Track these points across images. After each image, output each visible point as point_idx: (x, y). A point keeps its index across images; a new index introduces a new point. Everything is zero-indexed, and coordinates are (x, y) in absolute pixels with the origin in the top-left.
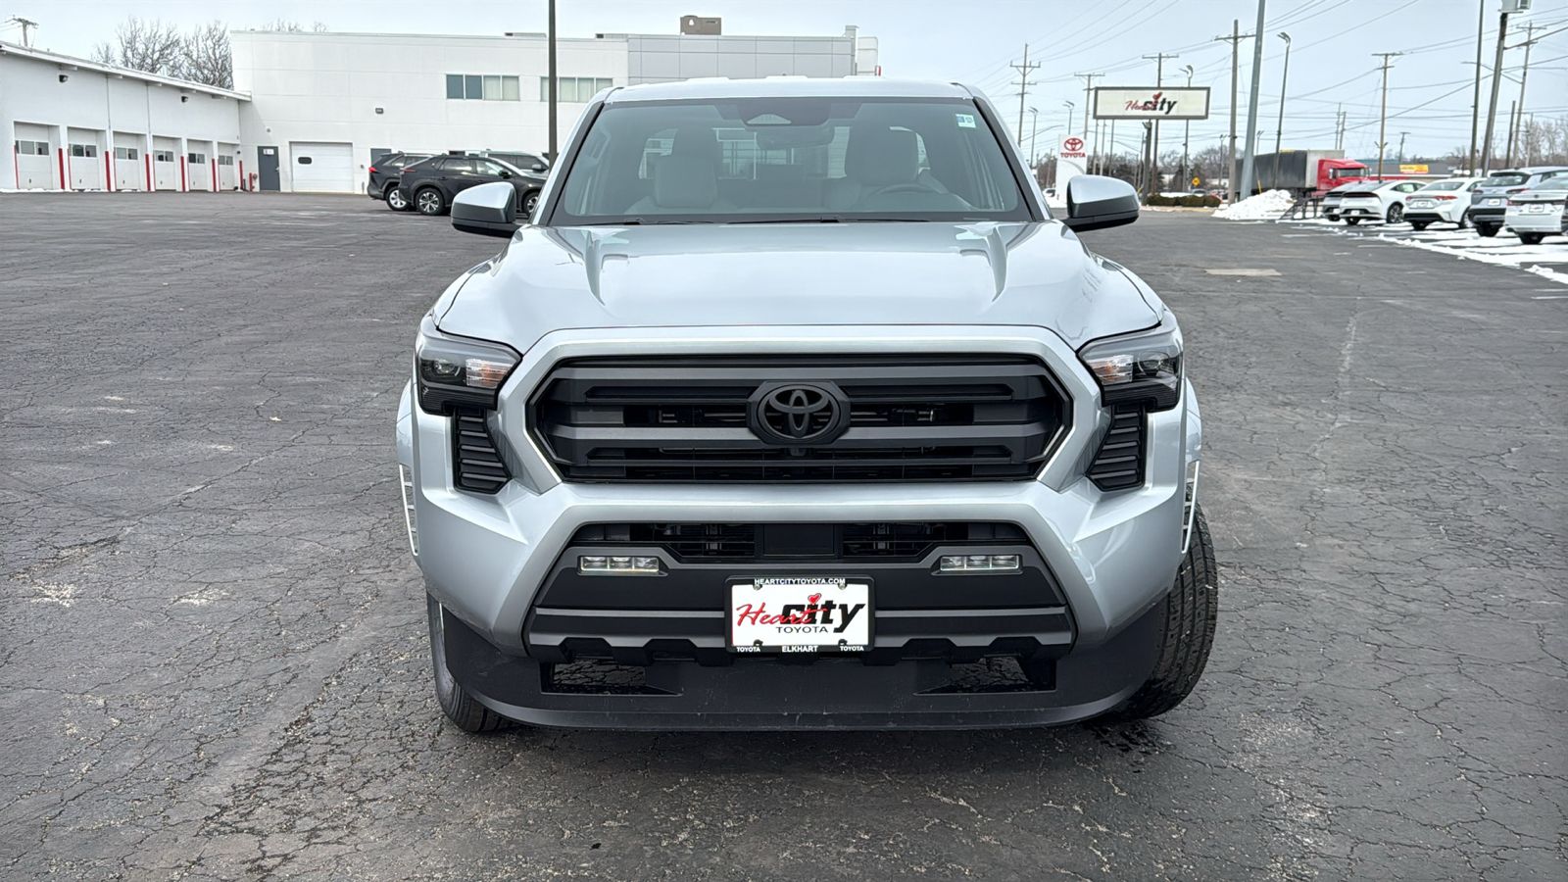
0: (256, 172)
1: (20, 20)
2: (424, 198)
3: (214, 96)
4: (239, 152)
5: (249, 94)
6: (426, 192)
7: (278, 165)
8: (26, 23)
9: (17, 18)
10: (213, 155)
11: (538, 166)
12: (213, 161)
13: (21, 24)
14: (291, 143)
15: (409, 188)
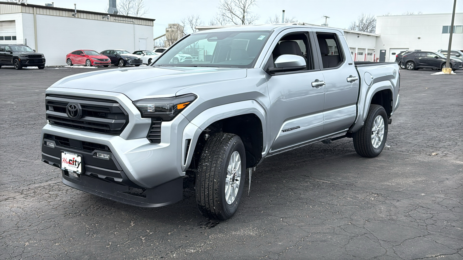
0: (379, 57)
1: (325, 17)
2: (409, 65)
3: (368, 35)
4: (374, 52)
5: (380, 34)
6: (409, 63)
7: (385, 55)
8: (327, 17)
9: (324, 16)
10: (365, 52)
11: (458, 55)
12: (365, 54)
13: (325, 18)
14: (390, 49)
15: (404, 62)
